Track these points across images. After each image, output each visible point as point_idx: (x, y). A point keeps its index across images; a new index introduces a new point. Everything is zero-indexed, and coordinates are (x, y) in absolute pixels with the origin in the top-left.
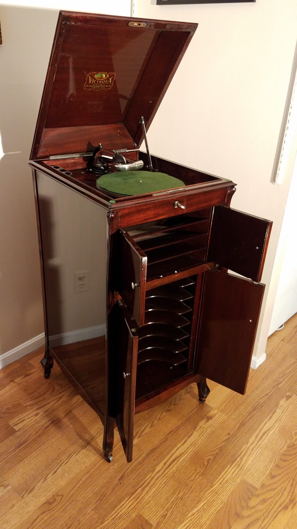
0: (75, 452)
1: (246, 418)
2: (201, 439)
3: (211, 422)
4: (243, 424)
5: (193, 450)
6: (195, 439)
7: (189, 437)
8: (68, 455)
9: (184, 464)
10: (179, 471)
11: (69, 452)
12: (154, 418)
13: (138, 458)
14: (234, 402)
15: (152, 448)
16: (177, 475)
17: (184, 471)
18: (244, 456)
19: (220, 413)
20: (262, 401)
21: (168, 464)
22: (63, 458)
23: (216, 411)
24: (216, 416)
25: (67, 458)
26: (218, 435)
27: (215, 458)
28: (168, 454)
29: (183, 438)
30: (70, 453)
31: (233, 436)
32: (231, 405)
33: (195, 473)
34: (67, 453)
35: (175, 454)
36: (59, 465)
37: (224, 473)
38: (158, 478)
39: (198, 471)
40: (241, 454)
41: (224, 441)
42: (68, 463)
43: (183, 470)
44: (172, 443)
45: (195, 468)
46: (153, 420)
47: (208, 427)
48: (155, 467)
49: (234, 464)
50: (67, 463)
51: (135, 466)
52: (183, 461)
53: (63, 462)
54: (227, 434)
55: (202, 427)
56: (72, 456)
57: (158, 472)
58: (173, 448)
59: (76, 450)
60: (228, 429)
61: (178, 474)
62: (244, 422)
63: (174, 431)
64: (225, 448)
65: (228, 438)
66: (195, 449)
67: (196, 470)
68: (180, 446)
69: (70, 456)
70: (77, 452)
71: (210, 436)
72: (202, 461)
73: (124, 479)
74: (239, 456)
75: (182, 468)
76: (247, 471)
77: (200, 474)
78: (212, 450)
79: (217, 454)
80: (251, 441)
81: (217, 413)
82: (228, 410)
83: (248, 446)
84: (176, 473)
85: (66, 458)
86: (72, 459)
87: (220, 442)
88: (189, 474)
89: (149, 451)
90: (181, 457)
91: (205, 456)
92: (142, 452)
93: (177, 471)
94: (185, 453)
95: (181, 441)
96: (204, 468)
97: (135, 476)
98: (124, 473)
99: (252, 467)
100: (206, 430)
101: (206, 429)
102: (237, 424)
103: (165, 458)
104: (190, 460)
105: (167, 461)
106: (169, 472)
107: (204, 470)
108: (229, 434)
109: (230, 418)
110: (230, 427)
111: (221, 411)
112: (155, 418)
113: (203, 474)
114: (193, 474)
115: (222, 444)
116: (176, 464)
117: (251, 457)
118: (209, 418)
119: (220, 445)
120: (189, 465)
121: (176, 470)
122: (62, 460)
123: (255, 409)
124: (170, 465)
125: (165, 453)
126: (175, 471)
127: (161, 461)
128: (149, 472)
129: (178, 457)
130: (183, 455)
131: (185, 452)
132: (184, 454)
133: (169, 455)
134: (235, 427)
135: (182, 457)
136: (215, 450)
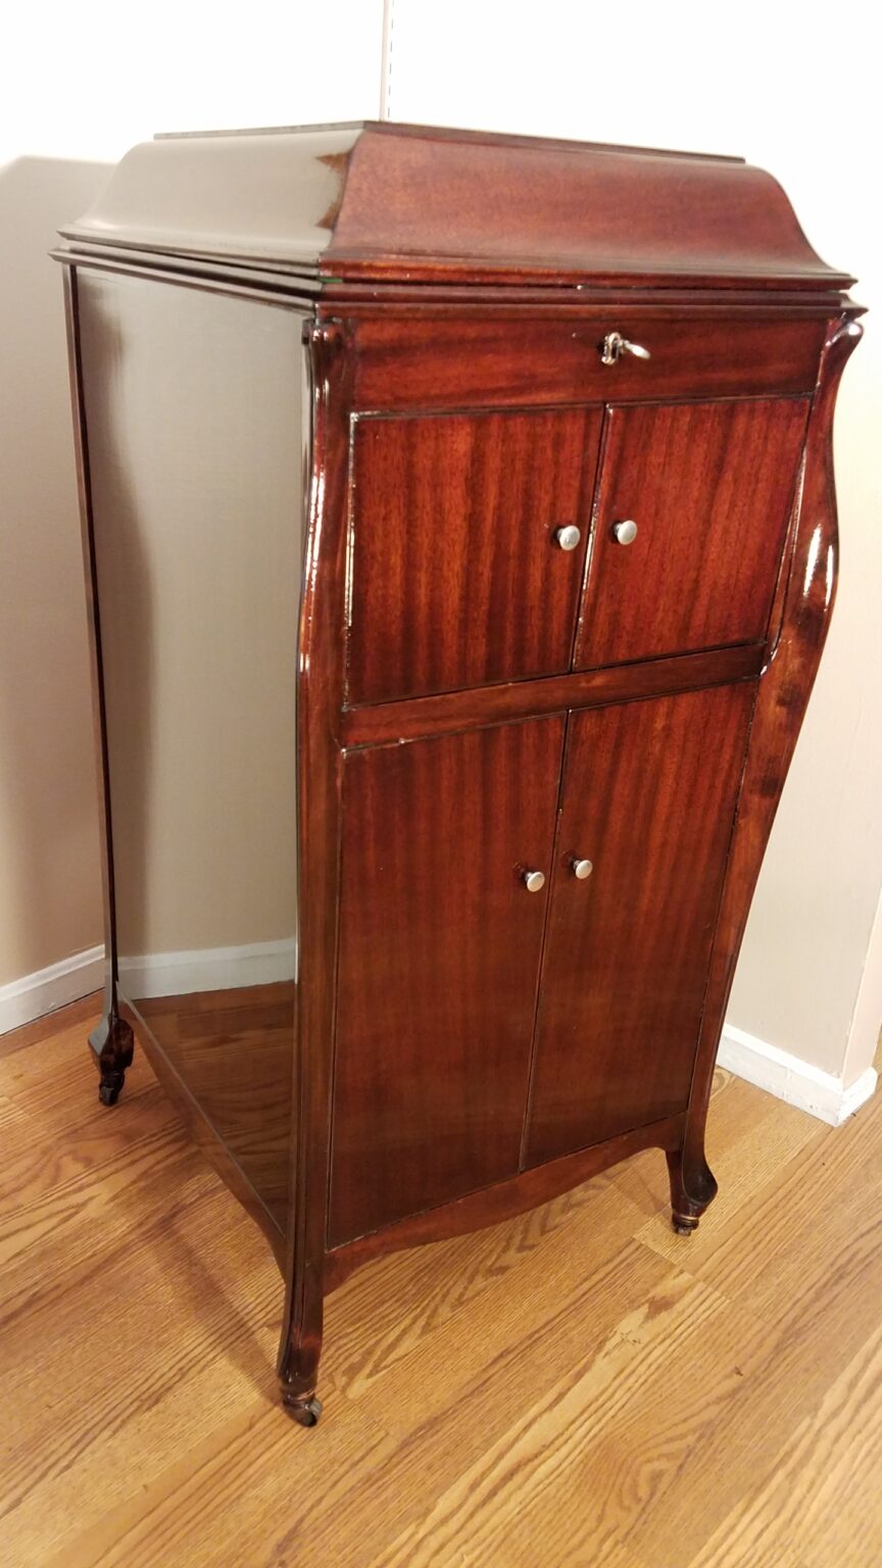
0: (109, 1424)
1: (806, 1310)
2: (626, 1386)
3: (664, 1318)
4: (793, 1334)
5: (591, 1434)
6: (601, 1388)
7: (579, 1376)
8: (77, 1437)
9: (552, 1489)
10: (533, 1520)
11: (83, 1422)
12: (439, 1297)
13: (362, 1458)
14: (755, 1247)
15: (424, 1418)
16: (521, 1535)
17: (550, 1522)
18: (803, 1462)
19: (700, 1286)
20: (867, 1244)
21: (486, 1485)
22: (53, 1447)
23: (686, 1277)
24: (687, 1299)
25: (73, 1447)
26: (693, 1375)
27: (681, 1467)
28: (488, 1443)
29: (552, 1382)
30: (87, 1427)
31: (755, 1381)
32: (747, 1255)
33: (600, 1529)
34: (77, 1427)
35: (517, 1446)
36: (37, 1474)
37: (718, 1534)
38: (441, 1547)
39: (608, 1523)
40: (789, 1454)
41: (720, 1399)
42: (75, 1467)
43: (550, 1516)
44: (508, 1398)
45: (597, 1511)
46: (432, 1305)
47: (653, 1340)
48: (432, 1500)
49: (762, 1498)
50: (68, 1467)
51: (351, 1490)
52: (547, 1478)
53: (55, 1464)
54: (732, 1372)
55: (631, 1338)
56: (95, 1438)
57: (444, 1521)
58: (509, 1420)
59: (114, 1414)
60: (732, 1353)
61: (526, 1533)
62: (797, 1326)
63: (516, 1352)
64: (723, 1429)
65: (736, 1386)
66: (601, 1430)
67: (601, 1519)
68: (541, 1414)
69: (83, 1442)
70: (118, 1422)
71: (662, 1376)
72: (629, 1480)
73: (300, 1545)
74: (782, 1463)
75: (544, 1507)
76: (818, 1531)
77: (619, 1534)
78: (669, 1434)
79: (690, 1451)
80: (830, 1401)
81: (690, 1288)
82: (734, 1274)
83: (817, 1426)
84: (516, 1526)
85: (68, 1444)
86: (93, 1452)
87: (702, 1402)
88: (573, 1535)
89: (412, 1430)
90: (541, 1458)
91: (638, 1461)
92: (382, 1433)
93: (525, 1517)
94: (557, 1443)
95: (542, 1392)
96: (637, 1509)
97: (344, 1533)
98: (301, 1521)
99: (839, 1514)
100: (647, 1351)
101: (644, 1348)
102: (770, 1332)
103: (473, 1462)
104: (580, 1475)
105: (483, 1475)
106: (487, 1521)
107: (637, 1520)
108: (739, 1373)
109: (742, 1309)
110: (743, 1343)
111: (704, 1280)
112: (444, 1297)
113: (631, 1537)
114: (589, 1534)
115: (713, 1411)
116: (520, 1487)
117: (832, 1470)
118: (659, 1306)
119: (705, 1416)
120: (573, 1495)
121: (519, 1513)
122: (53, 1453)
123: (840, 1275)
124: (493, 1493)
125: (477, 1442)
126: (515, 1521)
127: (458, 1475)
128: (404, 1519)
129: (530, 1460)
130: (546, 1453)
131: (557, 1438)
132: (553, 1447)
133: (490, 1451)
134: (760, 1345)
135: (544, 1461)
136: (683, 1436)
